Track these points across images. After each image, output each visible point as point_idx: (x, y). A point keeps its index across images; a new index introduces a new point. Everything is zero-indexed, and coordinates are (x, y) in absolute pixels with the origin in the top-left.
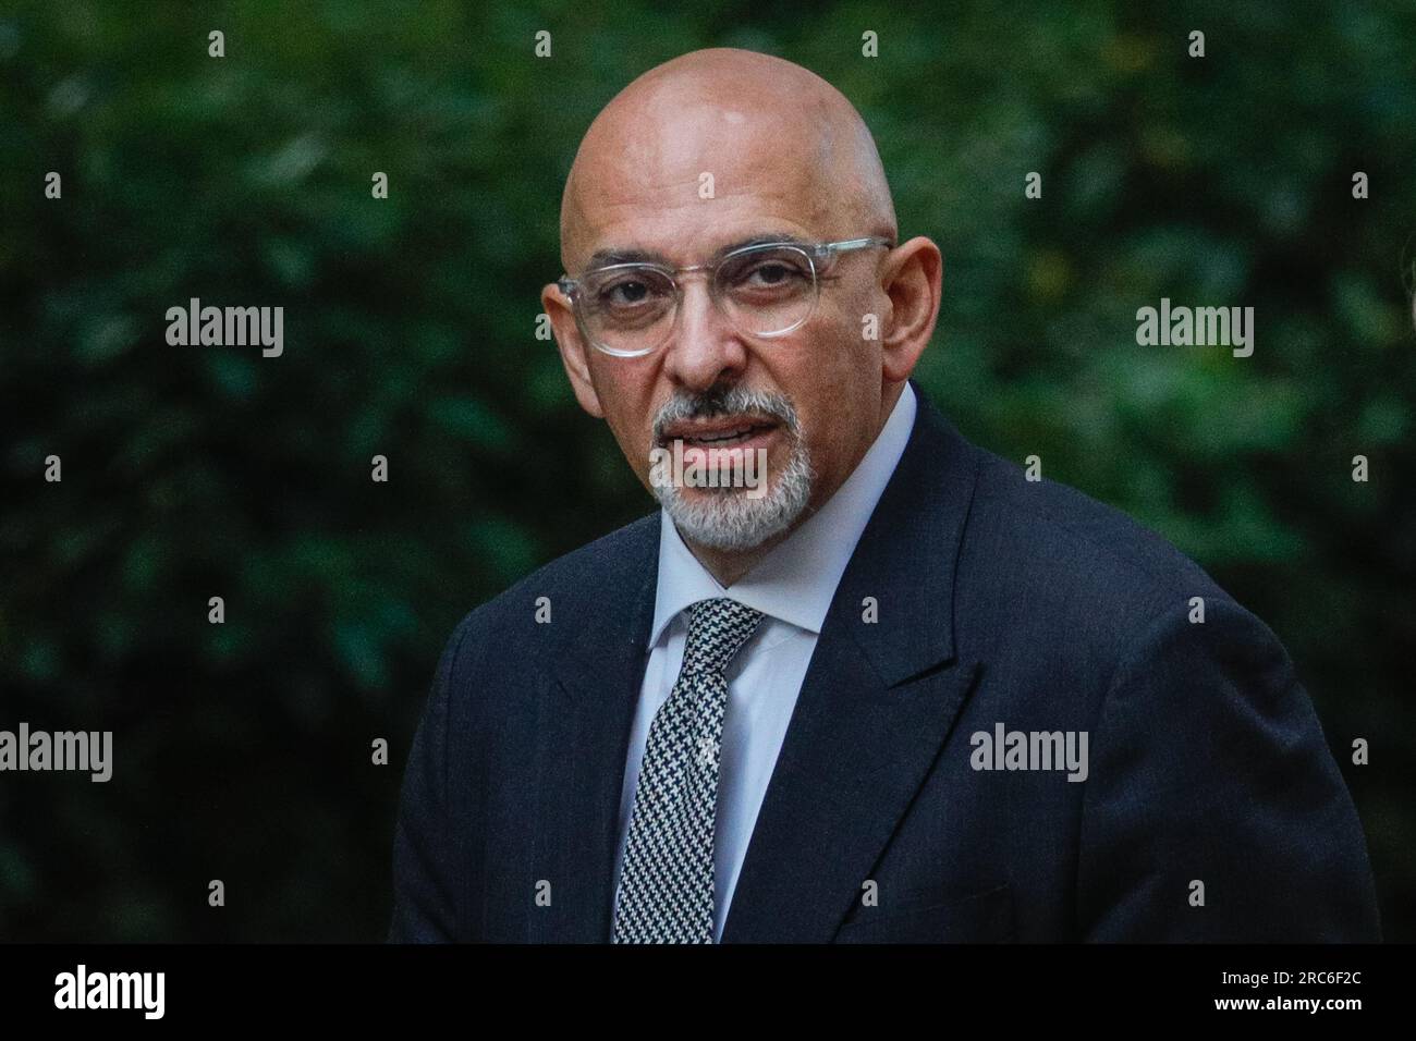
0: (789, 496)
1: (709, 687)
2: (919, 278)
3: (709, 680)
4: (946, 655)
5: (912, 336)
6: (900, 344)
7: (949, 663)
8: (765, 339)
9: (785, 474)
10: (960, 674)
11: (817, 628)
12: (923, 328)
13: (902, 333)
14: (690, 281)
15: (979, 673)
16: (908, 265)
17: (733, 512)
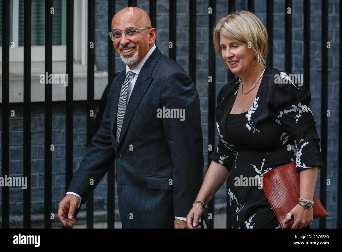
0: (136, 57)
1: (127, 81)
2: (154, 33)
3: (128, 80)
4: (150, 77)
5: (153, 39)
6: (151, 40)
7: (150, 78)
8: (132, 39)
9: (135, 54)
10: (151, 79)
11: (138, 74)
12: (154, 38)
13: (152, 39)
14: (123, 32)
15: (153, 79)
16: (152, 31)
17: (129, 60)
